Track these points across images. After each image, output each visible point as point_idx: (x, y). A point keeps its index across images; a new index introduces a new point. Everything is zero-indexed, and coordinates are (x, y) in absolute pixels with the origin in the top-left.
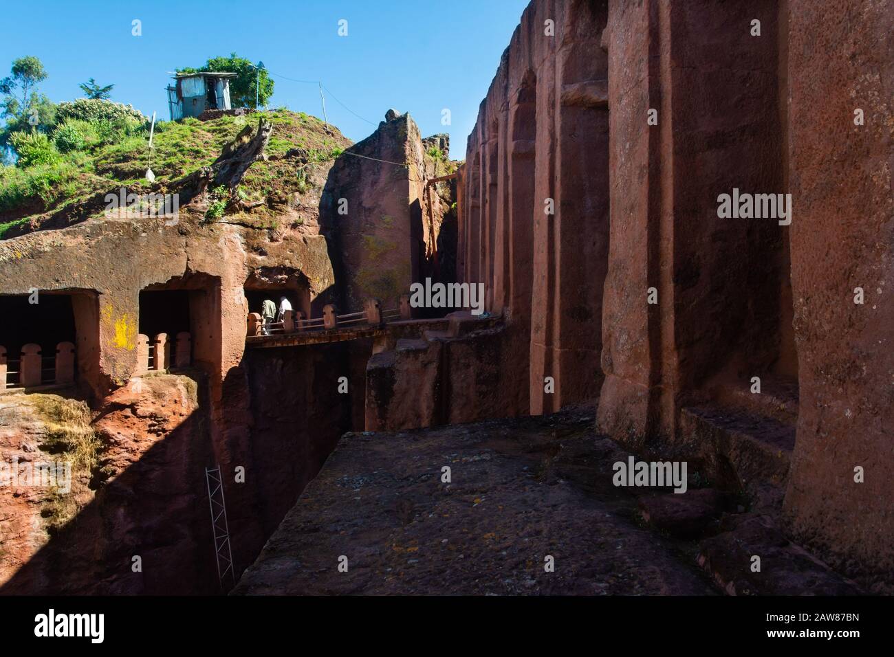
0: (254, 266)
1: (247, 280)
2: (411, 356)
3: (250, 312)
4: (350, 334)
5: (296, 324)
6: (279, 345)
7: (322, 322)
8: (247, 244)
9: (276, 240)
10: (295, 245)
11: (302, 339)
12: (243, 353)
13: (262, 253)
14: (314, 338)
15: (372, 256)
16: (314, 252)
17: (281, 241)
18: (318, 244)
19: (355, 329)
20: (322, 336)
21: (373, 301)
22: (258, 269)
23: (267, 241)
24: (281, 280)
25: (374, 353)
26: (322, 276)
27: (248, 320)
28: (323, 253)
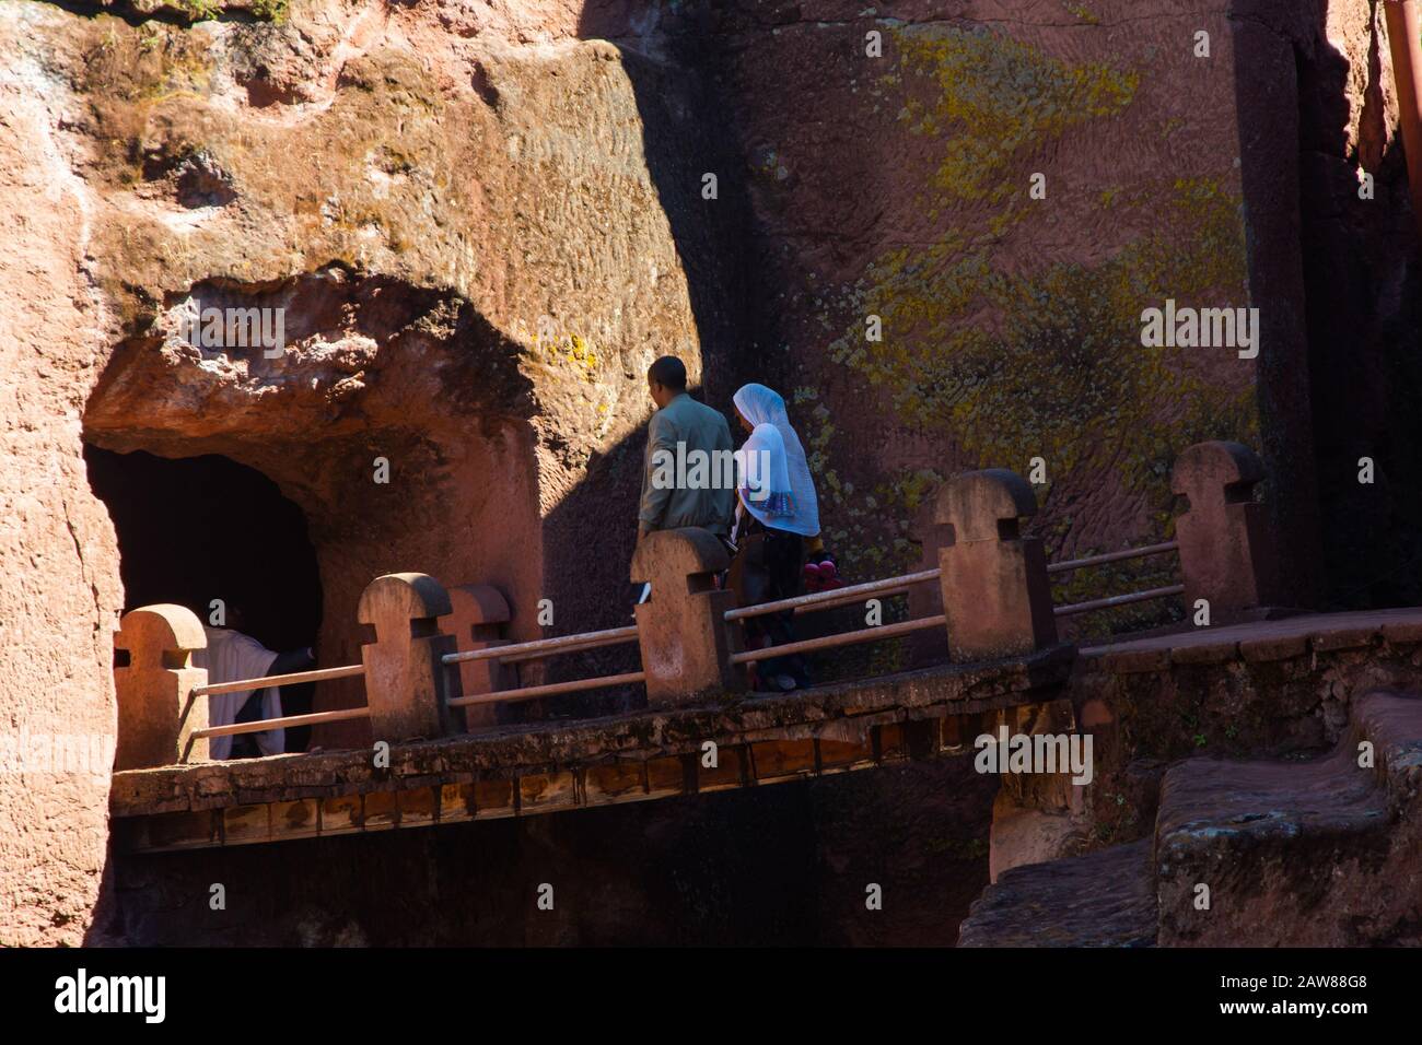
0: (149, 278)
1: (107, 377)
2: (1273, 878)
3: (133, 601)
4: (829, 733)
5: (447, 676)
6: (337, 823)
7: (627, 655)
8: (96, 129)
9: (290, 95)
10: (422, 122)
11: (492, 778)
12: (94, 884)
13: (200, 188)
14: (577, 767)
15: (957, 175)
16: (551, 166)
17: (322, 95)
18: (575, 112)
19: (864, 696)
20: (632, 750)
21: (979, 496)
22: (173, 298)
23: (229, 99)
24: (335, 368)
25: (997, 866)
26: (612, 332)
27: (122, 658)
28: (616, 167)
